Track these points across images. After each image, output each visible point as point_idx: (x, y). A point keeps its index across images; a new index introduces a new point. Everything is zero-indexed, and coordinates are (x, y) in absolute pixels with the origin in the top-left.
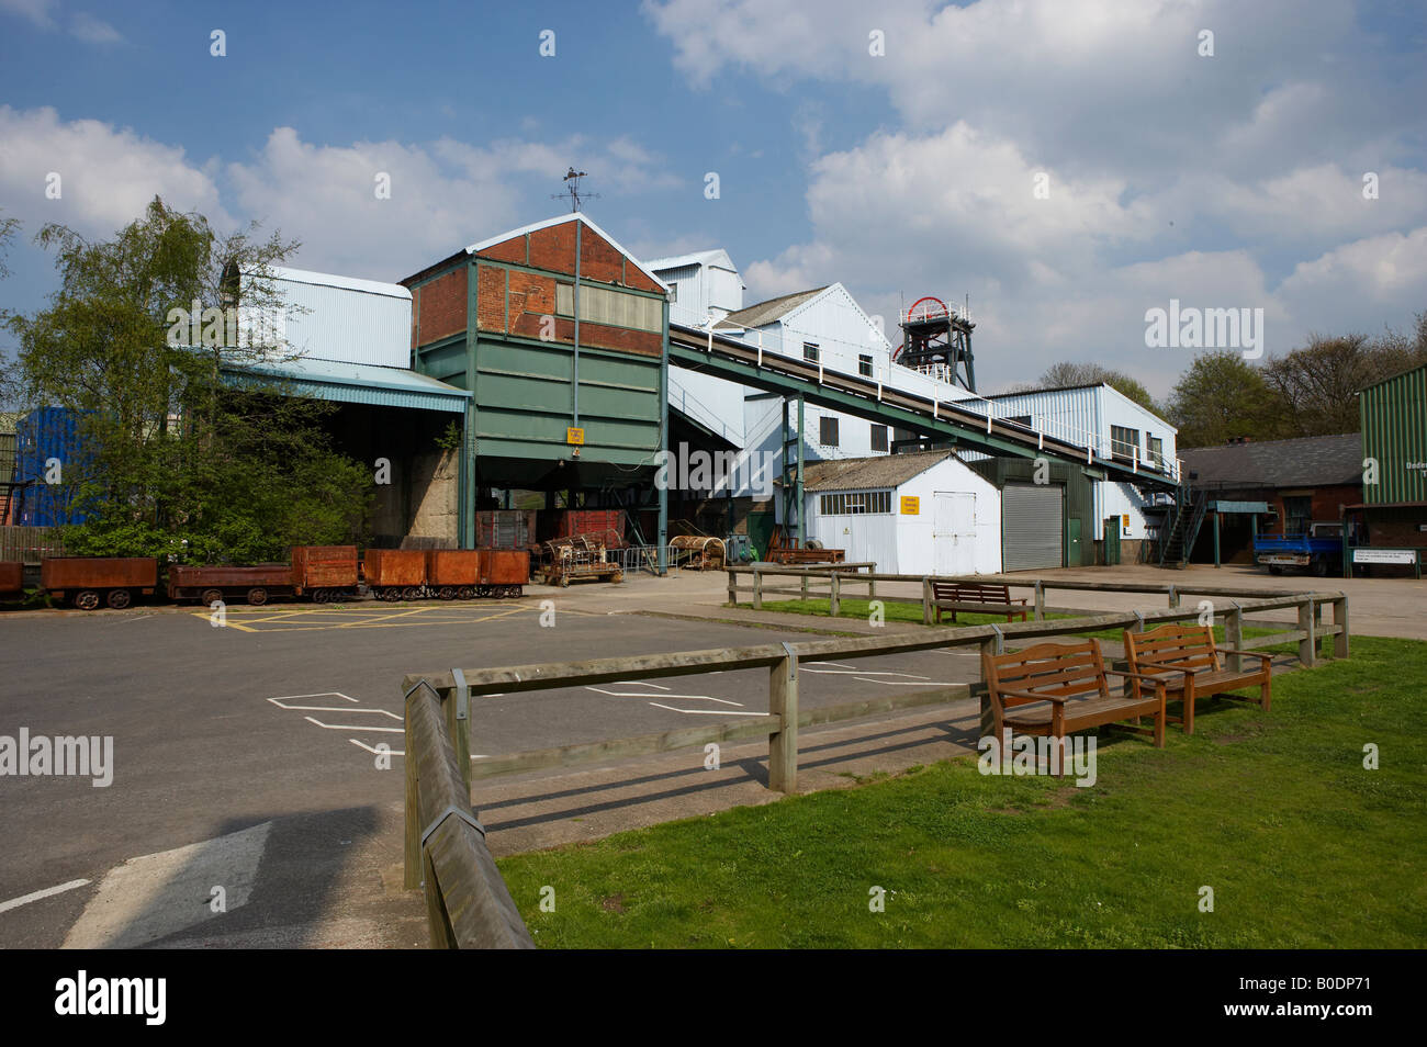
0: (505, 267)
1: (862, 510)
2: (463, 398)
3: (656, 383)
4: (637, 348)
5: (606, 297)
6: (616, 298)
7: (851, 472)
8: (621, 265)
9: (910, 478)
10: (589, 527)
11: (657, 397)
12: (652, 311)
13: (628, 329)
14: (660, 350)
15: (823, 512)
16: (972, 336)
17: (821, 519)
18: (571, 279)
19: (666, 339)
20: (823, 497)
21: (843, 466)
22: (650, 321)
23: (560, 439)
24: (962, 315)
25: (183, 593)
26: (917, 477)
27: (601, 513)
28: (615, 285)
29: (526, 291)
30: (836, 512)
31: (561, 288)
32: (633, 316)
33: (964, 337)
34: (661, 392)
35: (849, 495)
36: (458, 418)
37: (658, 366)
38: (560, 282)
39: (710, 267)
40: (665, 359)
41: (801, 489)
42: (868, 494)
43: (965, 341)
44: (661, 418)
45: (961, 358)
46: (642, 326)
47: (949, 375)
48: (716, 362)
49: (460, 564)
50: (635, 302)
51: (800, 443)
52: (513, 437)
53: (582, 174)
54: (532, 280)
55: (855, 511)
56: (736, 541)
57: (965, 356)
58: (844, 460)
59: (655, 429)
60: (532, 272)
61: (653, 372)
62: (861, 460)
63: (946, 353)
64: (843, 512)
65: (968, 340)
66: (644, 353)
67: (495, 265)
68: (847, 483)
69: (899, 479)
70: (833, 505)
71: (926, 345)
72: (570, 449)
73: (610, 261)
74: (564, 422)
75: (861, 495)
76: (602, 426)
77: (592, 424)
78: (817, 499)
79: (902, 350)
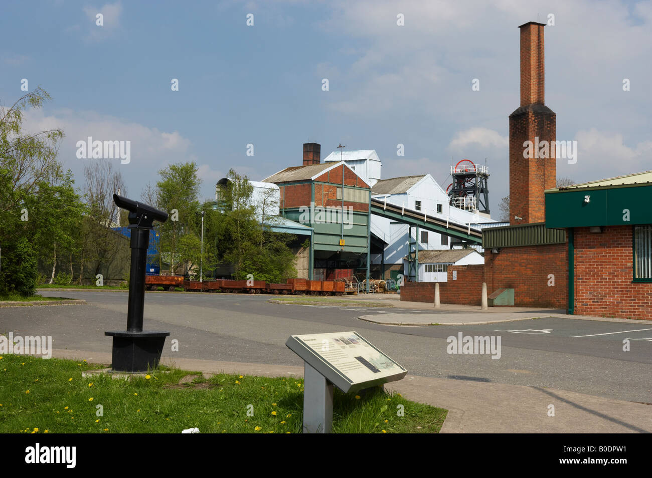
0: (323, 184)
1: (441, 271)
2: (311, 230)
3: (366, 221)
4: (361, 209)
5: (351, 191)
6: (354, 191)
7: (436, 256)
8: (356, 179)
9: (459, 260)
10: (342, 275)
11: (366, 227)
12: (365, 195)
13: (358, 203)
14: (368, 210)
15: (426, 271)
16: (488, 180)
17: (425, 274)
18: (341, 186)
19: (370, 205)
20: (426, 266)
21: (432, 253)
22: (365, 199)
23: (337, 244)
24: (483, 170)
25: (270, 290)
26: (462, 259)
27: (346, 270)
28: (354, 187)
29: (328, 192)
30: (431, 271)
31: (338, 189)
32: (360, 198)
33: (484, 181)
34: (368, 226)
35: (436, 265)
36: (309, 237)
37: (367, 215)
38: (338, 187)
39: (370, 160)
40: (370, 212)
41: (417, 262)
42: (444, 265)
43: (484, 183)
44: (368, 235)
45: (482, 191)
46: (362, 201)
47: (475, 202)
48: (387, 213)
49: (329, 285)
50: (360, 192)
51: (417, 244)
52: (324, 243)
53: (344, 147)
54: (330, 187)
55: (439, 271)
56: (390, 282)
57: (484, 191)
58: (432, 251)
59: (366, 239)
60: (330, 184)
61: (365, 218)
62: (440, 251)
63: (474, 190)
64: (434, 271)
65: (486, 183)
66: (363, 211)
67: (319, 183)
68: (435, 260)
69: (455, 260)
70: (429, 269)
71: (464, 184)
72: (340, 247)
73: (353, 178)
74: (338, 237)
75: (441, 265)
76: (349, 238)
77: (347, 238)
78: (424, 266)
79: (452, 186)
